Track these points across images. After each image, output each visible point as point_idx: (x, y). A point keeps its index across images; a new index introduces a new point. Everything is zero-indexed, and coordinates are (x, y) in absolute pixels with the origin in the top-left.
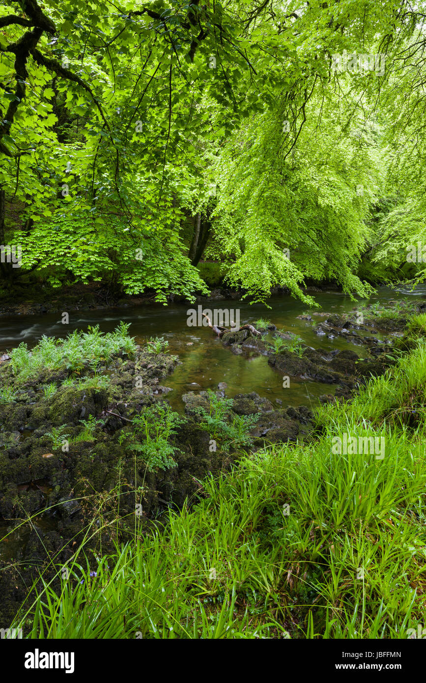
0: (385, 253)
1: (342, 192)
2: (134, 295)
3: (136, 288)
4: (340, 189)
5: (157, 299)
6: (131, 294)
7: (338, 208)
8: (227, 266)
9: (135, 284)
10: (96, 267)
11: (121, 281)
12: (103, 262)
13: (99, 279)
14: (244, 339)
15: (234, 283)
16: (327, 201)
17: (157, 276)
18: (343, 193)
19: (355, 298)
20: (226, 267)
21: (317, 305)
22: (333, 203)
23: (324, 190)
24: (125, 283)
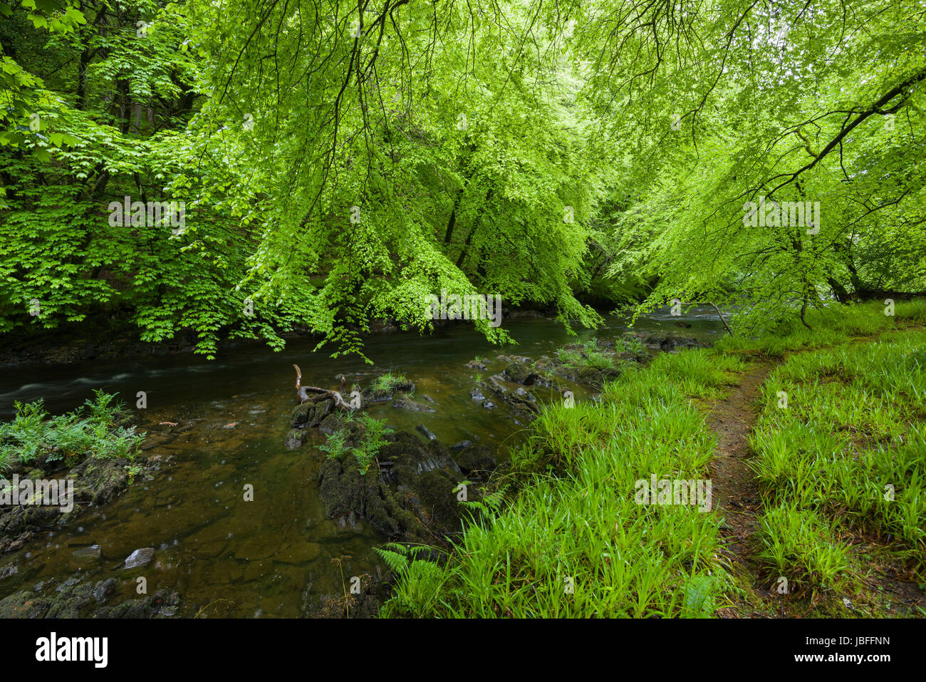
0: (620, 265)
1: (540, 180)
2: (153, 343)
3: (158, 331)
4: (539, 176)
5: (198, 348)
6: (149, 340)
7: (534, 203)
8: (371, 288)
9: (159, 323)
10: (73, 298)
11: (136, 319)
12: (90, 288)
13: (80, 318)
14: (324, 417)
15: (381, 312)
16: (516, 193)
17: (204, 310)
18: (543, 182)
19: (573, 329)
20: (369, 290)
21: (512, 341)
22: (527, 195)
23: (515, 176)
24: (141, 322)
